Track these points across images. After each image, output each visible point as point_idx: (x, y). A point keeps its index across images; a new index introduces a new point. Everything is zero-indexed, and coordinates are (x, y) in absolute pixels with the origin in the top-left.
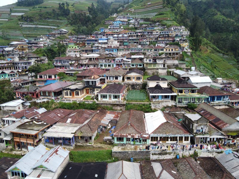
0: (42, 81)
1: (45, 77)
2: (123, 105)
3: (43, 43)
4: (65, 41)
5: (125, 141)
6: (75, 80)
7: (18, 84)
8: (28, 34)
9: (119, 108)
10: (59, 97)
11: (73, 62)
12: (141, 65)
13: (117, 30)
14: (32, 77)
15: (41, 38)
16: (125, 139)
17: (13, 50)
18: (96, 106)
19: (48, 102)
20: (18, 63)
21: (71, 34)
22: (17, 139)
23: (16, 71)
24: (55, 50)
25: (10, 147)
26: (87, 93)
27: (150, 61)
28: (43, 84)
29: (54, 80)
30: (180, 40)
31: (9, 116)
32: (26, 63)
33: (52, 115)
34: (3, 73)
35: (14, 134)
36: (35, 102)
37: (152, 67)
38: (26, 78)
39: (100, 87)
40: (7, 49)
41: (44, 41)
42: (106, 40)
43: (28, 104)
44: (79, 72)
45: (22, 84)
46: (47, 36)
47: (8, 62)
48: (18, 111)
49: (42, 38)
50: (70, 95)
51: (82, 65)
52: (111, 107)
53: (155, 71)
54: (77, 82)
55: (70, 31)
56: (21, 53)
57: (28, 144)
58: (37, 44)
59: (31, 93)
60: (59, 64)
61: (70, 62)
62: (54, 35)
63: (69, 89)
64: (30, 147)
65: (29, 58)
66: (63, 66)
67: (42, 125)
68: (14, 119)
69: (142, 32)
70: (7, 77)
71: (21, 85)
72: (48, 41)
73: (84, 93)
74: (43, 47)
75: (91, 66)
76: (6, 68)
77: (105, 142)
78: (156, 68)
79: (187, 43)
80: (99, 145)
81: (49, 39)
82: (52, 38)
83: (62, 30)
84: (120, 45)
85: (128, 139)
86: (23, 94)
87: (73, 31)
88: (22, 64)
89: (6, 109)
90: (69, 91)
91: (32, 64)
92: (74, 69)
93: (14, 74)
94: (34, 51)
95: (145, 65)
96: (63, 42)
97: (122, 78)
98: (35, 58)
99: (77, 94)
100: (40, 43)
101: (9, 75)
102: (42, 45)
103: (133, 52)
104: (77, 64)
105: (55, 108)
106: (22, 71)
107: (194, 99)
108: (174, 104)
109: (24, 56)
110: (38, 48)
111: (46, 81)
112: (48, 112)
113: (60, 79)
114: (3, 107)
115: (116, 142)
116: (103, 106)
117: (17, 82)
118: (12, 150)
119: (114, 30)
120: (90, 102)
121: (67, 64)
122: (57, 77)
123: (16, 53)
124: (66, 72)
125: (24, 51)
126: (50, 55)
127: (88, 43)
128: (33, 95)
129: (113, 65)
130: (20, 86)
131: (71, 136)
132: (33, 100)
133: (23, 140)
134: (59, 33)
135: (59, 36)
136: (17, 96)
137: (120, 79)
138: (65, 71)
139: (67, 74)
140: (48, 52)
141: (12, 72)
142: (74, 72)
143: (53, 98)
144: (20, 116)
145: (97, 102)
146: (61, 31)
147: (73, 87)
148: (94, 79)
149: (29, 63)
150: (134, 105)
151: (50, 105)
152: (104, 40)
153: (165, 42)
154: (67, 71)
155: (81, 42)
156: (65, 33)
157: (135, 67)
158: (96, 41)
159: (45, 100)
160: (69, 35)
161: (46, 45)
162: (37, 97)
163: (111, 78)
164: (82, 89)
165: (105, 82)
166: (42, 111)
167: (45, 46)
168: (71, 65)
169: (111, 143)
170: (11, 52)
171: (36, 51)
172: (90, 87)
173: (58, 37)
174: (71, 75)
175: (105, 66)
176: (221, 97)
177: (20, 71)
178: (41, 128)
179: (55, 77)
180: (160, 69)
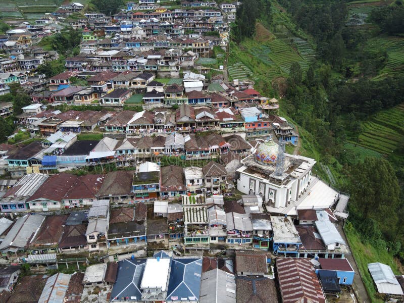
0: (55, 86)
1: (57, 81)
2: (122, 107)
3: (49, 27)
4: (80, 22)
5: (113, 129)
6: (86, 85)
7: (29, 87)
8: (27, 8)
9: (118, 109)
10: (71, 101)
11: (86, 64)
12: (155, 67)
13: (151, 8)
14: (43, 79)
15: (46, 19)
16: (112, 128)
17: (15, 45)
18: (100, 108)
19: (62, 105)
20: (25, 62)
21: (89, 10)
22: (43, 130)
23: (24, 72)
24: (67, 37)
25: (38, 135)
26: (96, 97)
27: (162, 63)
28: (56, 89)
29: (66, 84)
30: (220, 28)
31: (32, 117)
32: (33, 62)
33: (65, 115)
34: (11, 75)
35: (40, 127)
36: (51, 106)
37: (165, 69)
38: (36, 80)
39: (105, 93)
40: (8, 43)
41: (51, 24)
42: (130, 27)
43: (45, 107)
44: (92, 76)
45: (34, 87)
46: (54, 14)
47: (13, 61)
48: (38, 113)
49: (48, 20)
50: (80, 99)
51: (95, 67)
52: (112, 109)
53: (167, 73)
54: (87, 87)
55: (87, 5)
56: (25, 47)
57: (50, 133)
58: (41, 30)
59: (46, 98)
60: (71, 66)
61: (83, 64)
62: (64, 14)
63: (78, 94)
64: (51, 135)
65: (36, 54)
66: (76, 68)
67: (59, 121)
68: (37, 119)
69: (180, 13)
70: (16, 80)
71: (32, 88)
72: (57, 23)
73: (93, 98)
74: (51, 34)
75: (105, 68)
76: (12, 69)
77: (101, 130)
78: (168, 70)
79: (227, 33)
80: (97, 132)
81: (57, 20)
82: (62, 18)
83: (75, 5)
84: (147, 35)
85: (115, 128)
86: (40, 98)
87: (92, 5)
88: (29, 63)
89: (27, 111)
90: (79, 96)
91: (41, 63)
92: (87, 71)
93: (23, 76)
94: (39, 41)
95: (158, 67)
96: (77, 24)
97: (128, 83)
98: (43, 54)
99: (86, 99)
100: (46, 28)
101: (18, 78)
102: (49, 31)
103: (159, 46)
104: (89, 66)
105: (68, 110)
106: (31, 72)
107: (179, 101)
108: (162, 105)
109: (29, 51)
110: (44, 37)
111: (58, 86)
112: (63, 113)
113: (72, 84)
114: (25, 110)
115: (107, 130)
116: (106, 107)
117: (28, 85)
118: (40, 137)
119: (146, 8)
120: (96, 105)
121: (79, 65)
122: (69, 82)
123: (20, 48)
124: (79, 76)
125: (27, 44)
126: (60, 45)
127: (108, 32)
128: (48, 100)
129: (126, 67)
130: (32, 90)
131: (78, 126)
132: (49, 104)
133: (47, 130)
134: (70, 10)
135: (71, 14)
136: (34, 101)
137: (127, 84)
138: (77, 73)
139: (79, 77)
140: (59, 42)
141: (21, 74)
142: (86, 76)
143: (66, 102)
144: (41, 116)
145: (101, 105)
146: (73, 7)
147: (82, 93)
148: (100, 85)
149: (37, 61)
150: (130, 106)
151: (63, 108)
152: (128, 27)
153: (203, 30)
154: (79, 74)
155: (100, 30)
156: (79, 10)
157: (149, 69)
158: (118, 28)
159: (60, 104)
160: (85, 11)
161: (54, 30)
162: (52, 101)
163: (119, 83)
164: (90, 94)
165: (111, 87)
166: (57, 112)
167: (54, 32)
168: (84, 66)
169: (104, 131)
170: (14, 48)
171: (43, 41)
172: (98, 92)
173: (70, 16)
174: (83, 78)
175: (119, 68)
176: (203, 99)
177: (29, 72)
178: (58, 123)
179: (67, 82)
180: (172, 71)
